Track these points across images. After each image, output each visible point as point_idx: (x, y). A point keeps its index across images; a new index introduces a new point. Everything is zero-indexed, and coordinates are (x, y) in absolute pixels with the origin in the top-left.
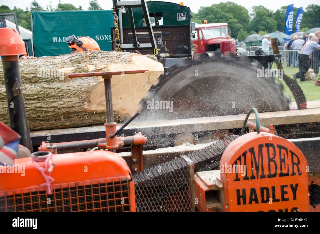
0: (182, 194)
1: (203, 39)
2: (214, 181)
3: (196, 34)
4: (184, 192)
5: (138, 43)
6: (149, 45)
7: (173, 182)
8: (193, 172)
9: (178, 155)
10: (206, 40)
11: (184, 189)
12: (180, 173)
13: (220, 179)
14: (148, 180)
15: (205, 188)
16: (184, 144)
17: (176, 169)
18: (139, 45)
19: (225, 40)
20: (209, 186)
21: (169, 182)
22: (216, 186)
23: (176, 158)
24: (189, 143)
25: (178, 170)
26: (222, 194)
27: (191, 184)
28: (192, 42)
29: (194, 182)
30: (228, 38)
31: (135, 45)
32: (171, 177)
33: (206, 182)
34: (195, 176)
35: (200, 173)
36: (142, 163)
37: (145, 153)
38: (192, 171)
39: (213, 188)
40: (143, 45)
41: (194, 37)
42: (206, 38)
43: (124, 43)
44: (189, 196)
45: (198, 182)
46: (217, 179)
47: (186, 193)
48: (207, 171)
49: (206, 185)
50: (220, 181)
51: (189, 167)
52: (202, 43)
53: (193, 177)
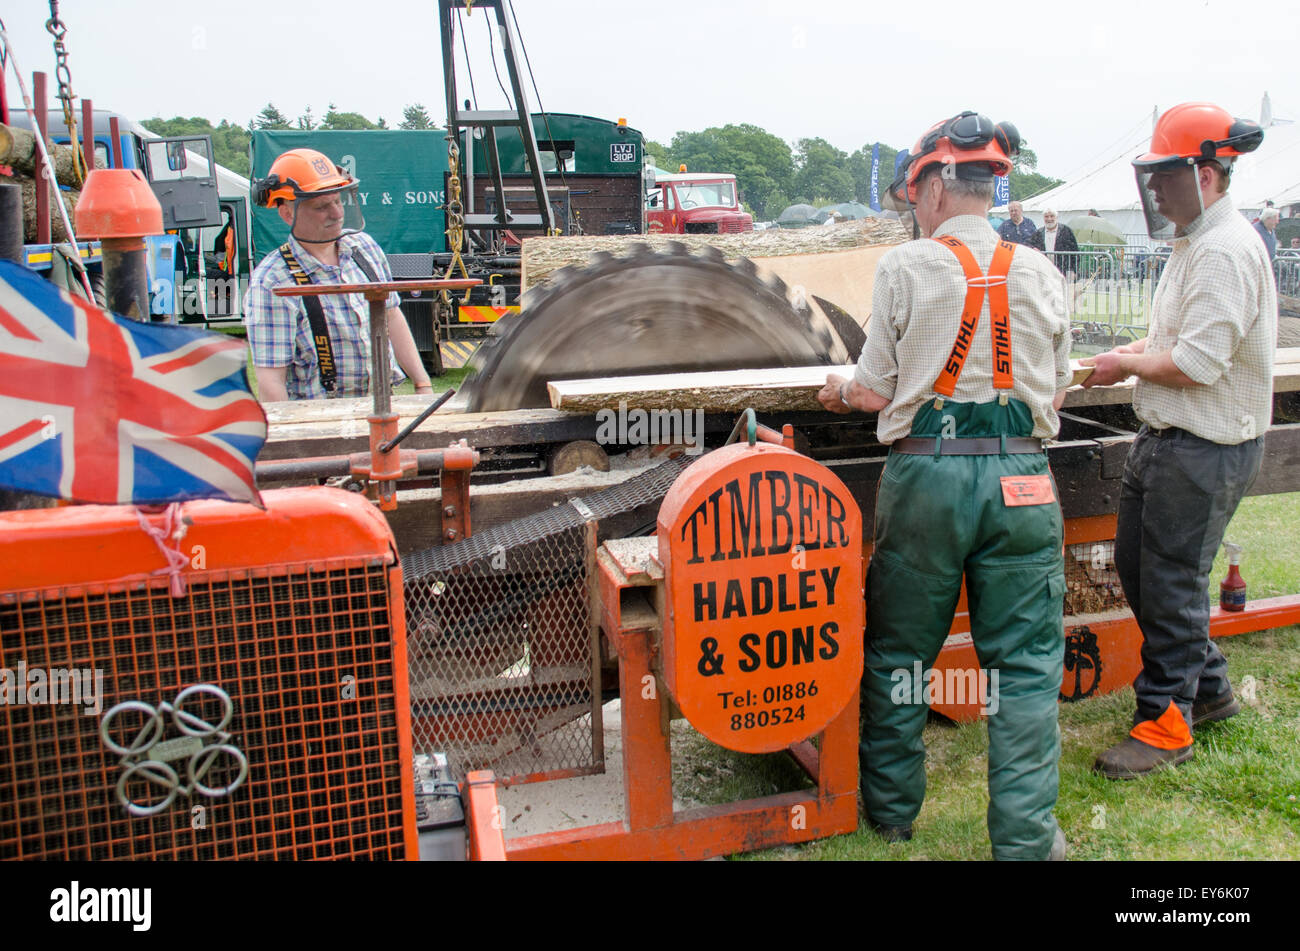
0: (566, 594)
1: (675, 210)
2: (643, 564)
3: (660, 197)
4: (571, 591)
5: (508, 212)
6: (536, 219)
7: (542, 564)
8: (595, 542)
9: (561, 497)
10: (683, 212)
11: (571, 583)
12: (561, 542)
13: (656, 558)
14: (479, 560)
15: (620, 581)
16: (579, 470)
17: (552, 532)
18: (510, 219)
19: (729, 214)
20: (630, 576)
21: (533, 565)
22: (647, 576)
23: (556, 504)
24: (588, 468)
25: (556, 535)
26: (662, 596)
27: (590, 570)
28: (644, 217)
29: (597, 565)
30: (736, 209)
31: (501, 217)
32: (538, 555)
33: (623, 565)
34: (600, 550)
35: (611, 544)
36: (468, 517)
37: (474, 490)
38: (590, 538)
39: (640, 582)
40: (519, 219)
41: (654, 202)
42: (684, 207)
43: (477, 211)
44: (585, 600)
45: (607, 565)
46: (652, 558)
47: (575, 593)
48: (635, 539)
49: (623, 571)
50: (657, 564)
51: (583, 527)
52: (674, 218)
53: (595, 554)
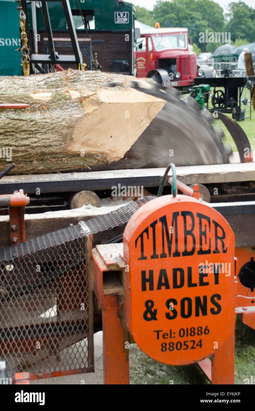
0: (75, 273)
1: (153, 51)
2: (116, 258)
3: (144, 43)
4: (78, 272)
5: (56, 53)
6: (71, 58)
7: (63, 257)
8: (91, 246)
9: (75, 221)
10: (157, 52)
11: (78, 267)
12: (73, 246)
13: (122, 255)
14: (28, 255)
15: (103, 268)
16: (84, 206)
17: (68, 241)
18: (57, 57)
19: (183, 53)
20: (108, 266)
21: (58, 257)
22: (117, 265)
23: (71, 225)
24: (90, 206)
25: (70, 242)
26: (125, 276)
27: (88, 261)
28: (134, 56)
29: (92, 258)
30: (187, 50)
31: (52, 56)
32: (60, 252)
33: (105, 259)
34: (94, 250)
35: (100, 247)
36: (25, 232)
37: (27, 217)
38: (89, 243)
39: (113, 268)
40: (63, 58)
41: (141, 46)
42: (158, 50)
43: (40, 52)
44: (85, 277)
45: (97, 258)
46: (120, 256)
47: (80, 273)
48: (113, 244)
49: (105, 262)
50: (122, 259)
51: (85, 238)
52: (152, 56)
53: (91, 252)
